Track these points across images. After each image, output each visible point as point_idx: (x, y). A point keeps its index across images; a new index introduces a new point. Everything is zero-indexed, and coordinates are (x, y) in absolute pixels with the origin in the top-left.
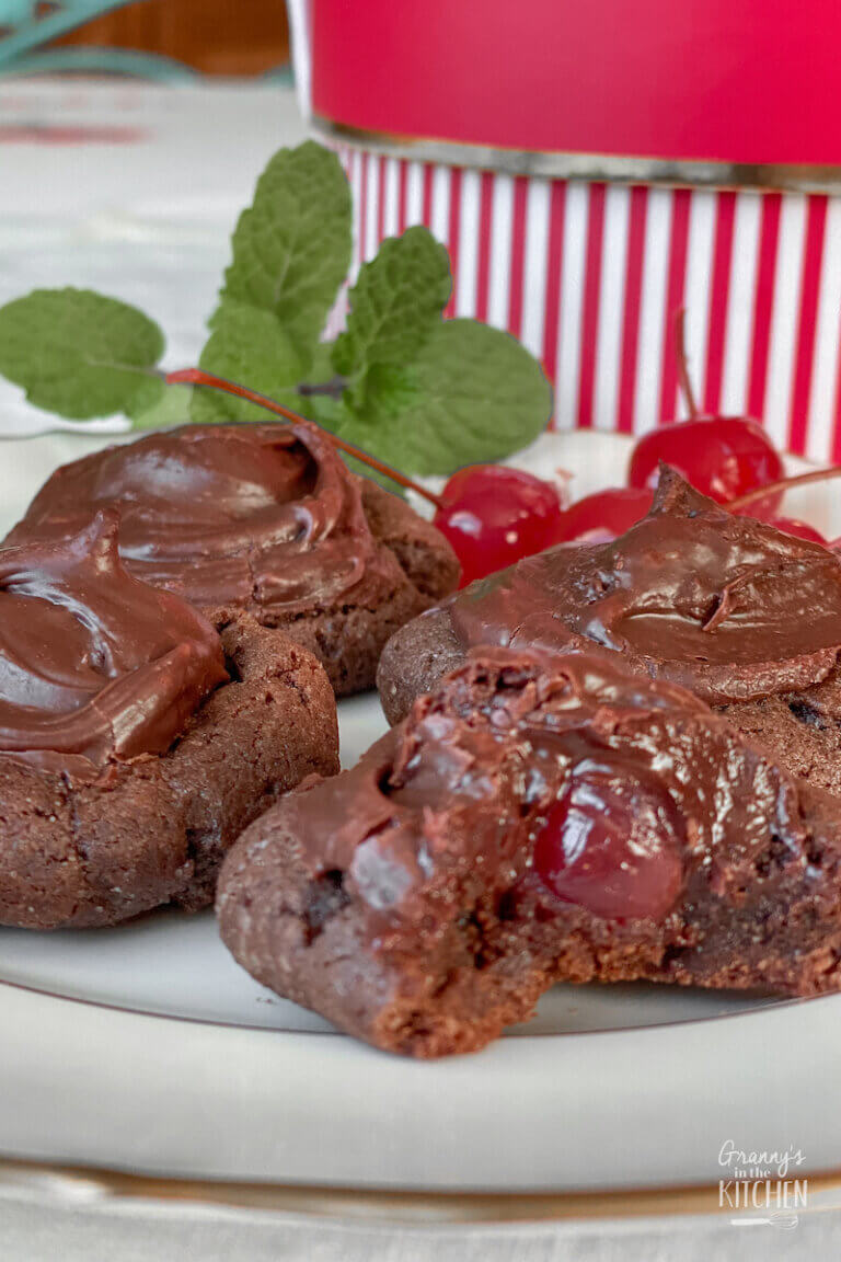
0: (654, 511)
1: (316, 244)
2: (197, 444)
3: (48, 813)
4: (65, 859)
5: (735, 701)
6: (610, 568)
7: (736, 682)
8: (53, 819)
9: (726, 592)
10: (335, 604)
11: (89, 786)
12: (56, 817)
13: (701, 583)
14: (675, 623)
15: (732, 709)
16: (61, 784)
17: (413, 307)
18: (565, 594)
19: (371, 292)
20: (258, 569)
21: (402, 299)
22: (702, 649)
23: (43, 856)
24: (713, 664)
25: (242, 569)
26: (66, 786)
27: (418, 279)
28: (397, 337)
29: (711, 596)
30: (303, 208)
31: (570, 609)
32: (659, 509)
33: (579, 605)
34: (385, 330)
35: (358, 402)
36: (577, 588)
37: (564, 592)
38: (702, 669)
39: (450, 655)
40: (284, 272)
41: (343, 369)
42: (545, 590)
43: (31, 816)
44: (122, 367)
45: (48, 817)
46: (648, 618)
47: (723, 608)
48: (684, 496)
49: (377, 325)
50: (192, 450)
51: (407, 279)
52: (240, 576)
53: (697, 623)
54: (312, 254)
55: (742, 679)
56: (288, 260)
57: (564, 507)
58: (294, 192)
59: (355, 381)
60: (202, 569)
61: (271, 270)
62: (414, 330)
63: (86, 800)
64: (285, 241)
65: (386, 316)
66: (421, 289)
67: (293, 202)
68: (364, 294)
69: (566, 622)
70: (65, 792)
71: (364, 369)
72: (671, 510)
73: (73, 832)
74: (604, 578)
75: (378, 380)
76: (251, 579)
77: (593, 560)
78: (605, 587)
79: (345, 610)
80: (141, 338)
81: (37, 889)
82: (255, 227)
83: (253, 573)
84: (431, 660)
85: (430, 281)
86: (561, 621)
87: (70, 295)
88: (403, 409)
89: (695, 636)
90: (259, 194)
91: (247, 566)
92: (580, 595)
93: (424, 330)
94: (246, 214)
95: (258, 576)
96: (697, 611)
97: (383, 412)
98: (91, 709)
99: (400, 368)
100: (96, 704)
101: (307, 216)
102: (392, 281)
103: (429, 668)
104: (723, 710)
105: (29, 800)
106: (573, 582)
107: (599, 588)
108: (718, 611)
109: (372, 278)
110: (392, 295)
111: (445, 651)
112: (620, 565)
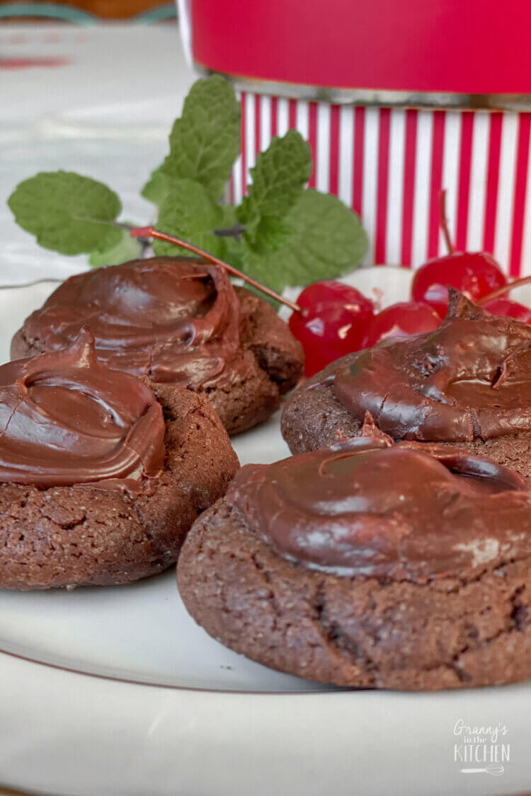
0: (451, 316)
1: (218, 141)
2: (143, 274)
3: (127, 515)
4: (142, 541)
5: (522, 430)
6: (435, 354)
7: (522, 419)
8: (130, 518)
9: (505, 364)
10: (201, 386)
11: (140, 495)
12: (132, 517)
13: (490, 360)
14: (477, 385)
15: (520, 435)
16: (126, 497)
17: (287, 181)
18: (408, 372)
19: (263, 172)
20: (155, 360)
21: (282, 176)
22: (496, 400)
23: (130, 541)
24: (507, 409)
25: (146, 359)
26: (129, 497)
27: (292, 164)
28: (276, 200)
29: (496, 368)
30: (210, 117)
31: (412, 381)
32: (454, 315)
33: (418, 378)
34: (269, 195)
35: (253, 240)
36: (413, 367)
37: (406, 370)
38: (503, 413)
39: (338, 413)
40: (198, 159)
41: (243, 220)
42: (394, 369)
43: (119, 519)
44: (95, 221)
45: (127, 518)
46: (463, 383)
47: (504, 374)
48: (466, 306)
49: (265, 192)
50: (139, 278)
51: (285, 163)
52: (142, 364)
53: (489, 384)
54: (216, 147)
55: (526, 417)
56: (202, 151)
57: (376, 312)
58: (205, 107)
59: (251, 227)
60: (121, 357)
61: (192, 157)
62: (287, 196)
63: (143, 504)
64: (200, 140)
65: (270, 187)
66: (292, 170)
67: (205, 113)
68: (259, 172)
69: (414, 389)
70: (130, 501)
71: (258, 220)
72: (461, 316)
73: (142, 524)
74: (432, 360)
75: (266, 227)
76: (149, 366)
77: (420, 350)
78: (433, 365)
79: (209, 390)
80: (107, 203)
81: (129, 561)
82: (183, 131)
83: (151, 362)
84: (325, 417)
85: (299, 165)
86: (411, 389)
87: (62, 176)
88: (281, 245)
89: (489, 392)
90: (185, 110)
91: (149, 358)
92: (417, 371)
93: (293, 196)
94: (178, 122)
95: (154, 365)
96: (488, 377)
97: (270, 247)
98: (125, 449)
99: (279, 219)
100: (128, 445)
101: (213, 122)
102: (276, 166)
103: (325, 422)
104: (516, 436)
105: (114, 509)
106: (410, 363)
107: (430, 367)
108: (501, 376)
109: (265, 162)
110: (275, 173)
111: (334, 411)
112: (442, 352)
